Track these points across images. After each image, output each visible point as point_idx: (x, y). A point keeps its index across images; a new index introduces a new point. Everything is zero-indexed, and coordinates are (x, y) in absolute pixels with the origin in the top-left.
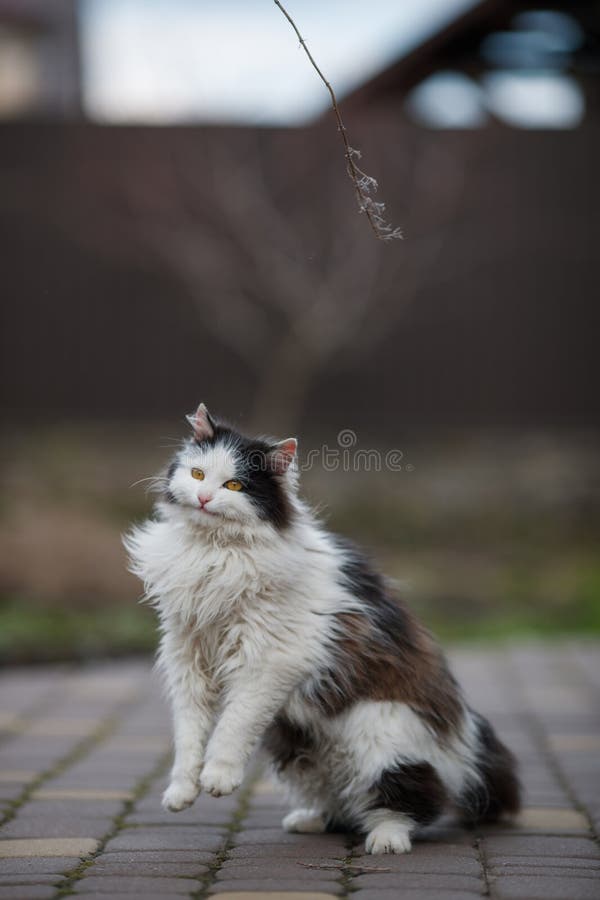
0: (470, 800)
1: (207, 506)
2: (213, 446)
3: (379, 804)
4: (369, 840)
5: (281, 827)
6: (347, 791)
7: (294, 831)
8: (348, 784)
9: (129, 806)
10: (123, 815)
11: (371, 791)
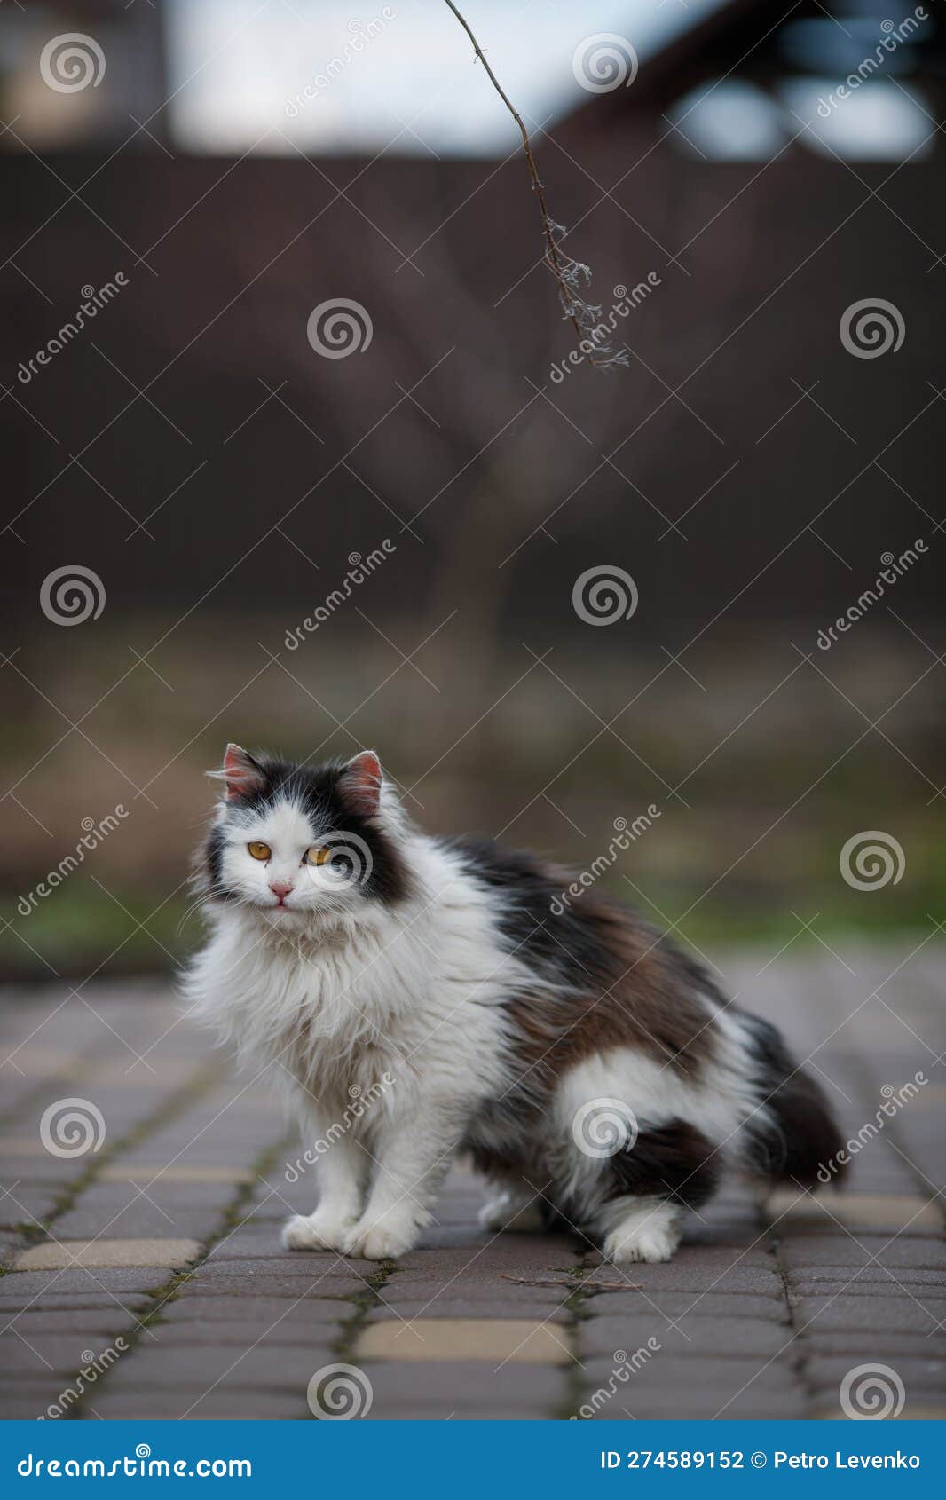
0: (756, 1156)
1: (287, 900)
2: (271, 804)
3: (617, 1193)
4: (608, 1244)
5: (475, 1222)
6: (571, 1189)
7: (495, 1228)
8: (570, 1179)
9: (246, 1192)
10: (237, 1204)
11: (602, 1179)
